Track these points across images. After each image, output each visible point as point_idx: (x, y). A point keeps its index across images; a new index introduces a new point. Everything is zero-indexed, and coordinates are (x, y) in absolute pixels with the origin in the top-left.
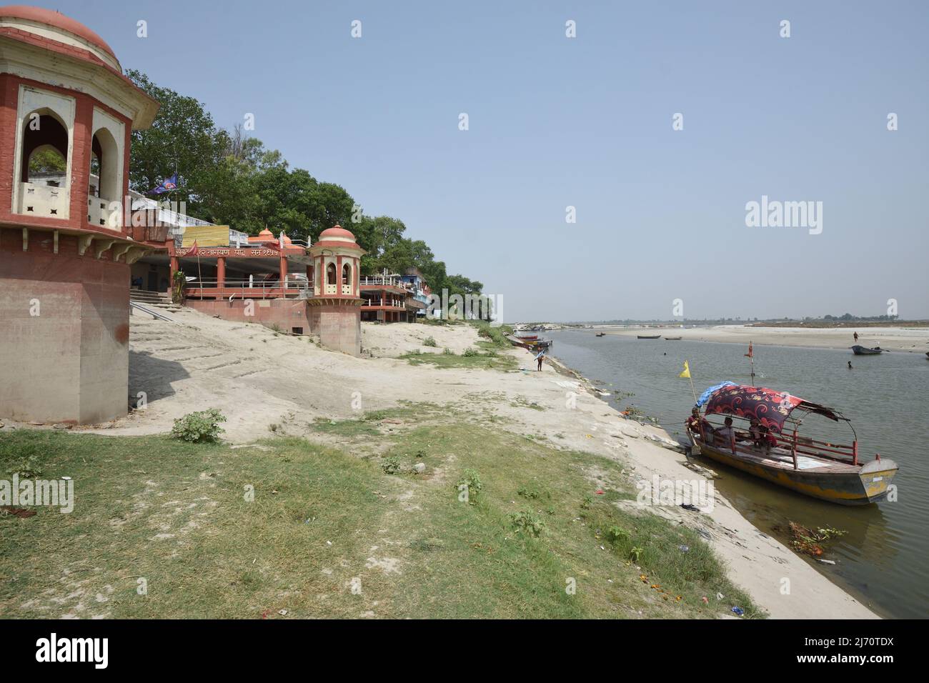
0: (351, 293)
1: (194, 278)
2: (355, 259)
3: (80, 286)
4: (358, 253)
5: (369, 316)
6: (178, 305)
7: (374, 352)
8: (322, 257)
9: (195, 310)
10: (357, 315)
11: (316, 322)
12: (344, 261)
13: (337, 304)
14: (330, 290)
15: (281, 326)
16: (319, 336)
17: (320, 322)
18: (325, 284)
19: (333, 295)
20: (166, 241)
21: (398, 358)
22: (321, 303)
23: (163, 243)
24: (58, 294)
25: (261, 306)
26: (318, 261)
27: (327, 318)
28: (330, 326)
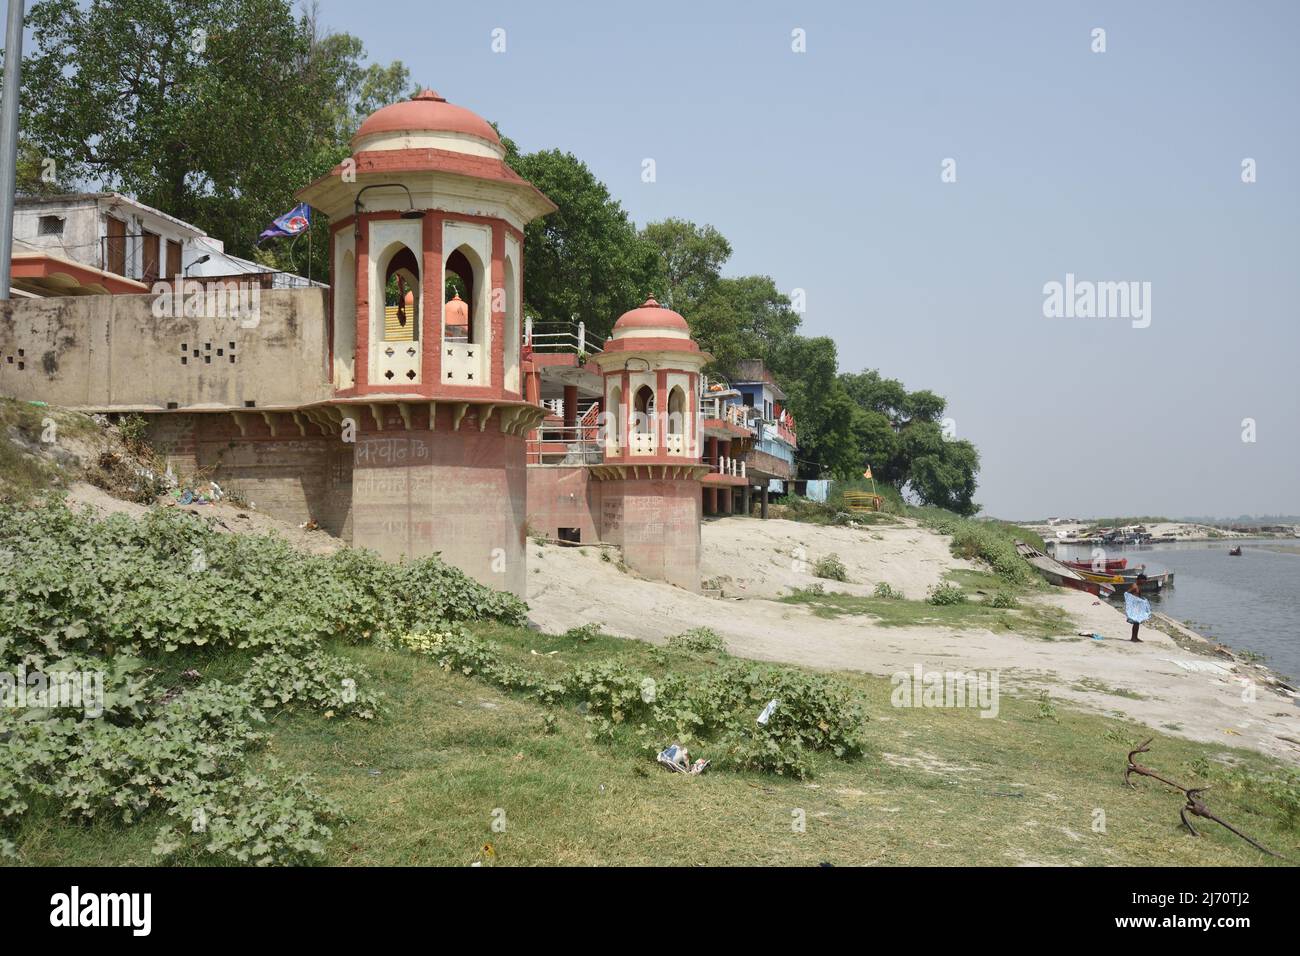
3: (502, 472)
5: (717, 504)
7: (726, 588)
8: (625, 374)
10: (697, 502)
11: (613, 516)
12: (671, 381)
16: (619, 547)
17: (621, 517)
19: (651, 458)
21: (787, 600)
22: (624, 477)
26: (615, 382)
27: (637, 508)
28: (644, 524)
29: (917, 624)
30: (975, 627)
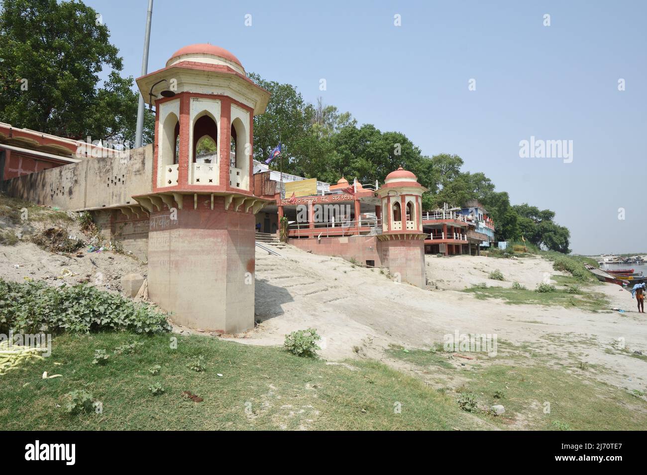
0: (415, 229)
1: (293, 222)
2: (417, 197)
3: (226, 232)
4: (419, 191)
5: (432, 250)
6: (283, 243)
7: (439, 285)
8: (388, 197)
9: (295, 247)
10: (421, 249)
11: (386, 255)
12: (408, 199)
13: (403, 239)
14: (396, 227)
15: (357, 260)
16: (388, 268)
17: (388, 256)
18: (391, 221)
19: (400, 231)
20: (275, 194)
21: (464, 291)
22: (389, 239)
23: (273, 196)
24: (214, 238)
25: (341, 242)
26: (385, 201)
27: (395, 251)
28: (398, 259)
29: (526, 303)
30: (556, 305)
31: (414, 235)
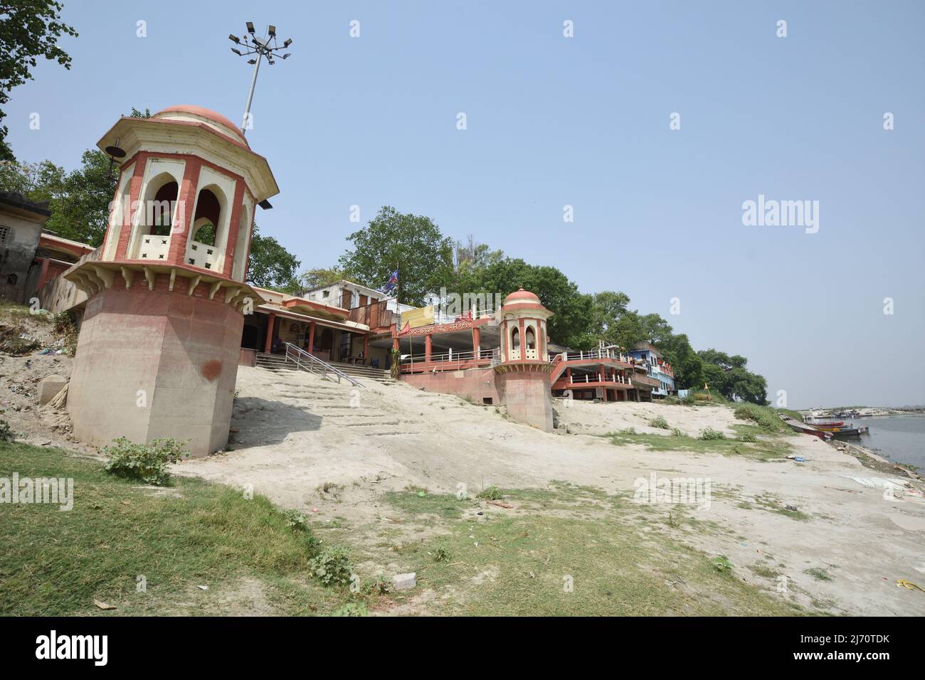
0: (537, 358)
1: (406, 356)
2: (539, 321)
3: (165, 319)
4: (545, 315)
6: (394, 379)
8: (506, 322)
9: (406, 384)
10: (545, 382)
11: (503, 391)
12: (527, 324)
13: (524, 370)
14: (514, 355)
15: (473, 397)
16: (505, 406)
17: (506, 391)
18: (509, 350)
19: (518, 361)
20: (391, 325)
21: (600, 436)
22: (507, 370)
23: (388, 328)
24: (146, 327)
25: (456, 377)
27: (512, 386)
28: (516, 394)
31: (534, 366)
